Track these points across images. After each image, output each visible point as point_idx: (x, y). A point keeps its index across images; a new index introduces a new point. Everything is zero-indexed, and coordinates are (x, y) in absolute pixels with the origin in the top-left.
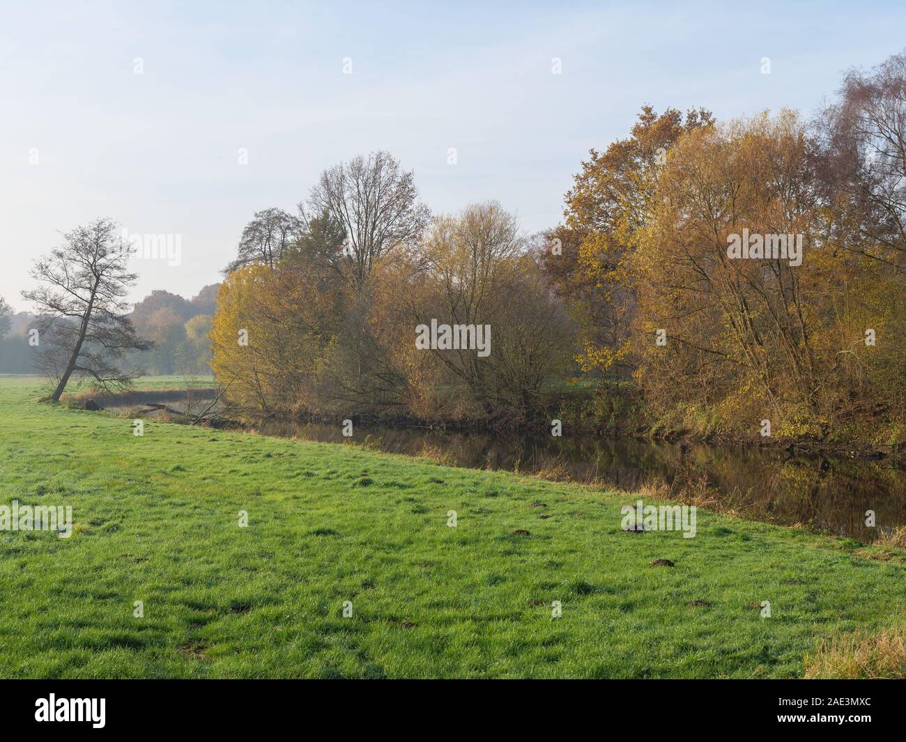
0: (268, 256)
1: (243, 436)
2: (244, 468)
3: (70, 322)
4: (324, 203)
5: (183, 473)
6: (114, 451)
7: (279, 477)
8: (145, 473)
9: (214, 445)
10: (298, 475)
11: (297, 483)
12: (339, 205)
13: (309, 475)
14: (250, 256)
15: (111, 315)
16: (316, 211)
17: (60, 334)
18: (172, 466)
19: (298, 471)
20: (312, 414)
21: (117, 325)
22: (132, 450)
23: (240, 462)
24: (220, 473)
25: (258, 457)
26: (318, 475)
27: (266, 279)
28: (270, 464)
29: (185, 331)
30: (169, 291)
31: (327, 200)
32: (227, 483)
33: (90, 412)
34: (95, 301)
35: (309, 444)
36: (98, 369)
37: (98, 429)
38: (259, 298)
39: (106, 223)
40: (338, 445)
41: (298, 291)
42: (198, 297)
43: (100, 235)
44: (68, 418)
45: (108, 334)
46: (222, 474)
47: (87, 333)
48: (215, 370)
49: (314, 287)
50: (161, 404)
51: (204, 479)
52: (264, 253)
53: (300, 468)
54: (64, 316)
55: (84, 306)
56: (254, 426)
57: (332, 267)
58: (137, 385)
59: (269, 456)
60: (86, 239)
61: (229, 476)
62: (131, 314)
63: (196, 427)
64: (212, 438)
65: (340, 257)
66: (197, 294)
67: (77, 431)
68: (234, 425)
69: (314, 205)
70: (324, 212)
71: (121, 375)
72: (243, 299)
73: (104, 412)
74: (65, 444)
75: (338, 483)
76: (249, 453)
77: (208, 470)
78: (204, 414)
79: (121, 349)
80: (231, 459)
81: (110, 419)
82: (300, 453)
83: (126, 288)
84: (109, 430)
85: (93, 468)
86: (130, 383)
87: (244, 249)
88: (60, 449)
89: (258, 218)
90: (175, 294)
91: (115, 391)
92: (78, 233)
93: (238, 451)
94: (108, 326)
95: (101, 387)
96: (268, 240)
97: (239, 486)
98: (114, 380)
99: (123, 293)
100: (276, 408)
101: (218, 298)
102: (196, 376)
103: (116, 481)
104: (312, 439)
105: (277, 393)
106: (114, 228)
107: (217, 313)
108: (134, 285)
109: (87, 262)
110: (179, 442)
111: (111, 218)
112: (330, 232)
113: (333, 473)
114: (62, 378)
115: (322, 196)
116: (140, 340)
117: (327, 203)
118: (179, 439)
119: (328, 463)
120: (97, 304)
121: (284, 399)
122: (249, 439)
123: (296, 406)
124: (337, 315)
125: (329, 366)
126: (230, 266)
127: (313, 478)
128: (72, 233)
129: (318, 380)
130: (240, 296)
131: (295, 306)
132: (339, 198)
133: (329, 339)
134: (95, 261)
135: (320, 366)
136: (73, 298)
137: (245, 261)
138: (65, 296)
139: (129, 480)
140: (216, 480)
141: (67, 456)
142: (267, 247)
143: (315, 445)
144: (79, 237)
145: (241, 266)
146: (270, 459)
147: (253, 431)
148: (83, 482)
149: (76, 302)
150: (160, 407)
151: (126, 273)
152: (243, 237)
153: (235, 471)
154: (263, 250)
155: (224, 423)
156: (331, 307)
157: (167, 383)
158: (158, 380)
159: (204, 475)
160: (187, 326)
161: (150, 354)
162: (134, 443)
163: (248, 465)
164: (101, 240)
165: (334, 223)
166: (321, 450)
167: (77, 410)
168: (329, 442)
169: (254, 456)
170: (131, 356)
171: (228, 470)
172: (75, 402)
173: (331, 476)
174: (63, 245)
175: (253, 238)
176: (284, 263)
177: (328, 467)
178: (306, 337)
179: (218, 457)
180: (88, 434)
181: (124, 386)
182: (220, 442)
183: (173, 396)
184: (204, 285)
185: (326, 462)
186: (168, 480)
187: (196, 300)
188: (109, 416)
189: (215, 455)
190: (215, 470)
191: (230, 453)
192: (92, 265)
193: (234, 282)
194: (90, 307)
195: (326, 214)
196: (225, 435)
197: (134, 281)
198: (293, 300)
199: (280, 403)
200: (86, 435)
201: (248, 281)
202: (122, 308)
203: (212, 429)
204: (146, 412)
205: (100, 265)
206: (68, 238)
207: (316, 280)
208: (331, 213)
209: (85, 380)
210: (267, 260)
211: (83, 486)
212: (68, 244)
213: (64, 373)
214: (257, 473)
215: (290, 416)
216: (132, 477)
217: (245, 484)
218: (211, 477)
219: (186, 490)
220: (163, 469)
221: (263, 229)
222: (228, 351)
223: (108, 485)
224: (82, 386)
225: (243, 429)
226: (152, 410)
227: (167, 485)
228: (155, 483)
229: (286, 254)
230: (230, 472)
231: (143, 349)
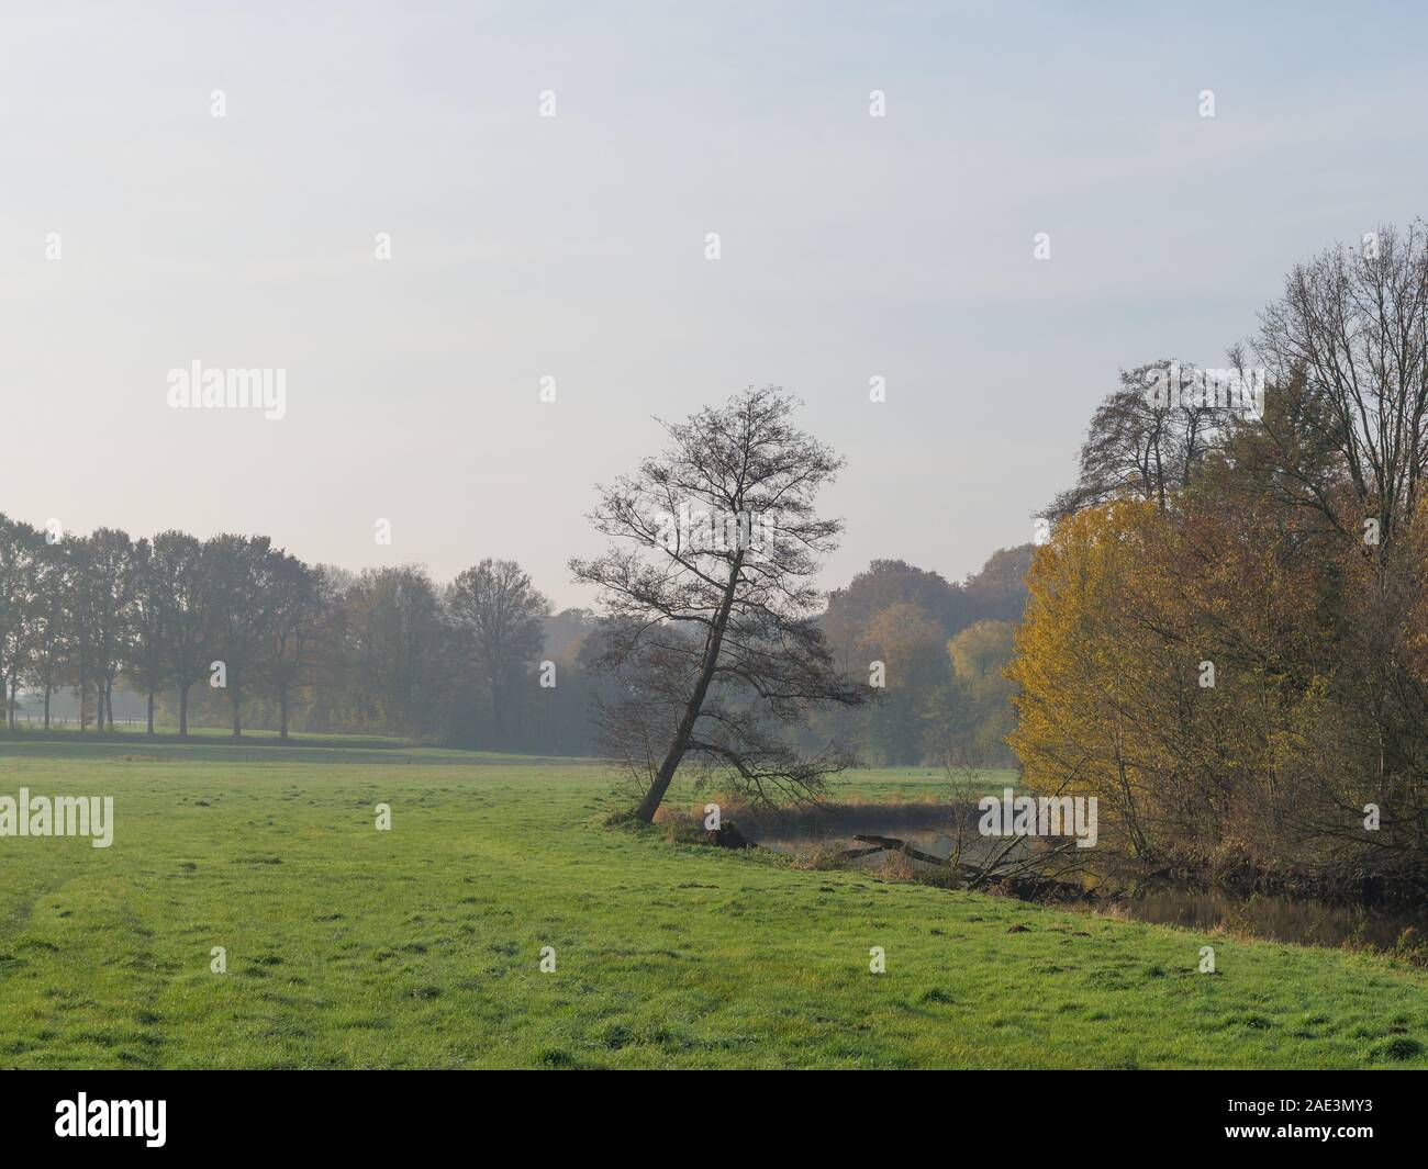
0: (1152, 479)
1: (1092, 921)
2: (1096, 1000)
3: (681, 637)
4: (1294, 347)
5: (947, 1007)
6: (783, 947)
7: (1181, 1027)
8: (858, 1005)
9: (1021, 940)
10: (1230, 1022)
11: (1228, 1045)
12: (1332, 352)
13: (1258, 1024)
14: (1111, 477)
15: (777, 619)
16: (1275, 367)
17: (656, 664)
18: (919, 991)
19: (1231, 1014)
20: (1259, 872)
21: (789, 643)
22: (825, 947)
23: (1085, 986)
24: (1036, 1010)
25: (1130, 976)
26: (1280, 1026)
27: (1146, 535)
28: (1161, 992)
29: (949, 659)
30: (911, 562)
31: (1303, 339)
32: (1055, 1037)
33: (724, 851)
34: (739, 586)
35: (1255, 946)
36: (744, 748)
37: (742, 894)
38: (1131, 580)
39: (766, 399)
40: (1329, 952)
41: (1228, 565)
42: (981, 575)
43: (753, 428)
44: (674, 865)
45: (771, 666)
46: (1040, 1015)
47: (720, 663)
48: (1022, 757)
49: (1269, 554)
50: (892, 837)
51: (999, 1024)
52: (1144, 470)
53: (1235, 1007)
54: (666, 621)
55: (714, 598)
56: (1116, 897)
57: (1314, 505)
58: (833, 789)
59: (1156, 973)
60: (721, 438)
61: (1058, 1021)
62: (820, 616)
63: (977, 895)
64: (1015, 923)
65: (1333, 480)
66: (978, 570)
67: (696, 895)
68: (1070, 894)
69: (1271, 353)
70: (1294, 371)
71: (797, 764)
72: (1091, 585)
73: (756, 852)
74: (669, 927)
75: (1332, 1047)
76: (1107, 963)
77: (1007, 1003)
78: (997, 865)
79: (800, 701)
80: (1062, 977)
81: (770, 870)
82: (1233, 968)
83: (813, 555)
84: (769, 896)
85: (734, 988)
86: (820, 784)
87: (1094, 460)
88: (659, 940)
89: (1131, 387)
90: (926, 569)
91: (783, 802)
92: (702, 424)
93: (1080, 957)
94: (765, 645)
95: (750, 792)
96: (1154, 439)
97: (1083, 1045)
98: (782, 775)
99: (807, 568)
100: (1172, 853)
101: (1032, 581)
102: (976, 771)
103: (790, 1021)
104: (1261, 933)
105: (1173, 817)
106: (786, 410)
107: (1028, 617)
108: (832, 547)
109: (722, 493)
110: (936, 932)
111: (780, 389)
112: (1308, 419)
113: (1320, 1021)
114: (659, 768)
115: (1290, 329)
116: (843, 681)
117: (1302, 346)
118: (935, 924)
119: (1304, 995)
120: (743, 593)
121: (1192, 832)
122: (1106, 929)
123: (1222, 850)
124: (1327, 625)
125: (1305, 751)
126: (1061, 503)
127: (1267, 1033)
128: (688, 423)
129: (1277, 788)
130: (1085, 576)
131: (1222, 603)
132: (1332, 335)
133: (1302, 686)
134: (740, 490)
135: (1281, 752)
136: (688, 578)
137: (1096, 491)
138: (671, 572)
139: (820, 1020)
140: (1028, 1030)
141: (674, 956)
142: (1152, 455)
143: (1270, 949)
144: (705, 432)
145: (1087, 503)
146: (1159, 980)
147: (1115, 910)
148: (711, 1019)
149: (694, 589)
150: (889, 844)
151: (812, 519)
152: (1093, 433)
153: (1074, 1007)
154: (1142, 463)
155: (1043, 887)
156: (1309, 606)
157: (904, 786)
158: (883, 779)
159: (998, 1015)
160: (952, 647)
161: (866, 715)
162: (830, 930)
163: (1104, 995)
164: (756, 439)
165: (1320, 394)
166: (1286, 963)
167: (694, 847)
168: (1306, 942)
169: (1121, 971)
170: (821, 719)
171: (1055, 1005)
172: (690, 826)
173: (1313, 1030)
174: (667, 450)
175: (1118, 433)
176: (1193, 496)
177: (1306, 1007)
178: (1246, 678)
179: (1032, 970)
180: (720, 905)
181: (803, 790)
182: (1036, 934)
183: (920, 817)
184: (997, 548)
185: (1301, 994)
186: (914, 1025)
187: (975, 583)
188: (768, 863)
189: (1025, 966)
190: (1025, 1003)
191: (1060, 963)
192: (733, 500)
193: (1071, 542)
194: (729, 600)
195: (1299, 375)
196: (1047, 918)
197: (832, 539)
198: (1216, 586)
199: (1182, 843)
200: (716, 906)
201: (1103, 540)
202: (802, 603)
203: (1014, 902)
204: (855, 854)
205: (754, 500)
206: (679, 434)
207: (1275, 539)
208: (1312, 372)
209: (714, 775)
210: (1150, 488)
211: (712, 1029)
212: (679, 449)
213: (665, 757)
214: (1129, 1014)
215: (1205, 876)
216: (825, 1012)
217: (1099, 1041)
218: (1015, 1021)
219: (955, 1050)
220: (899, 996)
221: (1142, 413)
222: (1054, 711)
223: (771, 1029)
224: (707, 789)
225: (1091, 903)
226: (870, 851)
227: (908, 1036)
228: (882, 1031)
229: (1199, 475)
230: (1063, 1009)
231: (851, 703)
